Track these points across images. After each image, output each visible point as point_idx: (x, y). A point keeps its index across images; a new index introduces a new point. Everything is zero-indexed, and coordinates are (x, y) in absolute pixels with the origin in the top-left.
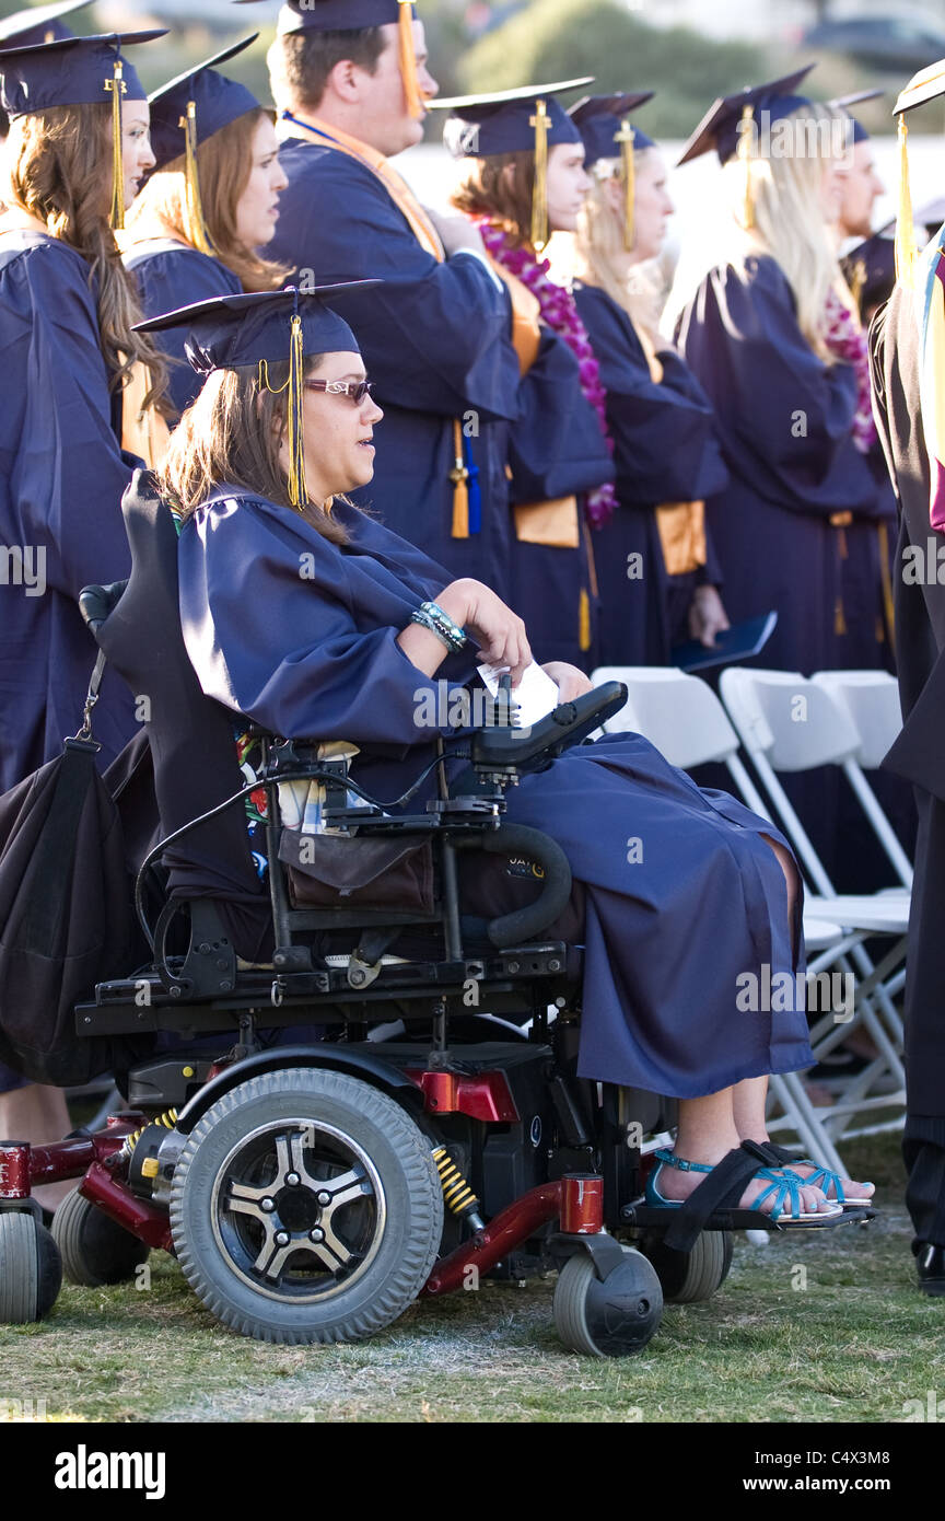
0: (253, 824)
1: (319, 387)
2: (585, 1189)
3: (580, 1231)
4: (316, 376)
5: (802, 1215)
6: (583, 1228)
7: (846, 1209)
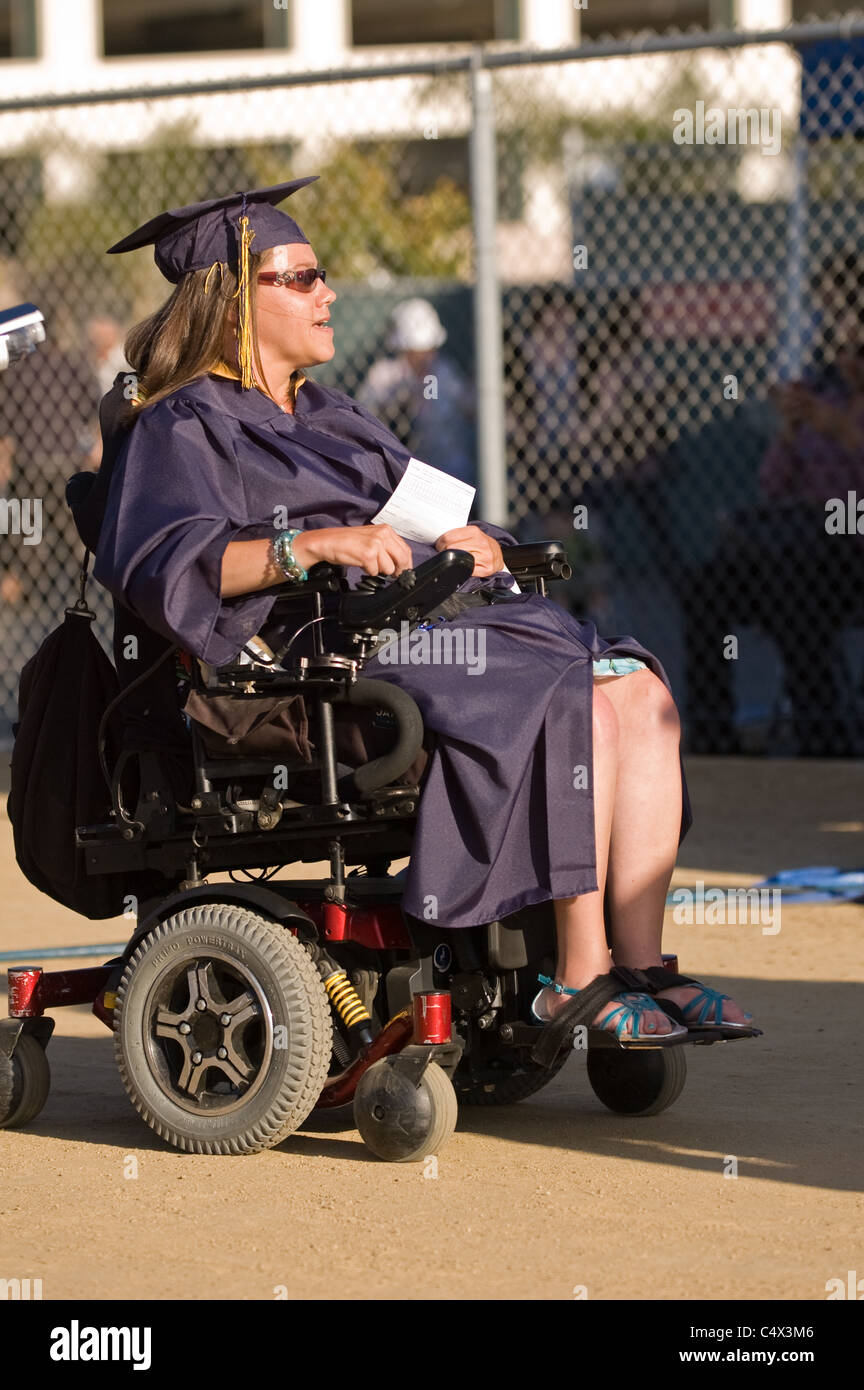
0: (182, 683)
1: (270, 279)
2: (428, 1004)
3: (426, 1041)
4: (265, 269)
5: (640, 1036)
6: (428, 1038)
7: (690, 1031)
